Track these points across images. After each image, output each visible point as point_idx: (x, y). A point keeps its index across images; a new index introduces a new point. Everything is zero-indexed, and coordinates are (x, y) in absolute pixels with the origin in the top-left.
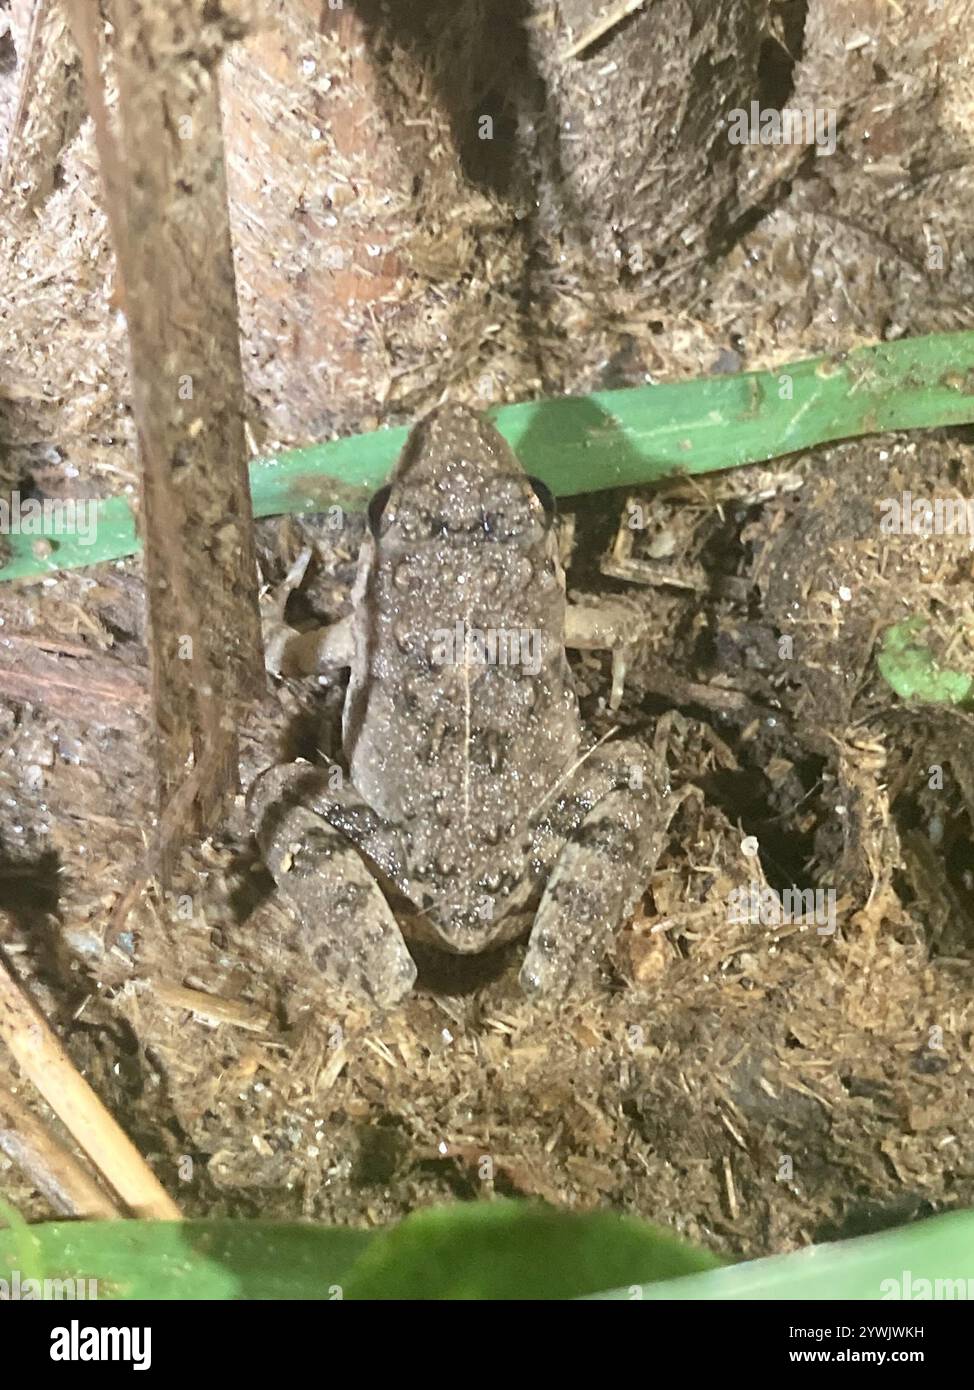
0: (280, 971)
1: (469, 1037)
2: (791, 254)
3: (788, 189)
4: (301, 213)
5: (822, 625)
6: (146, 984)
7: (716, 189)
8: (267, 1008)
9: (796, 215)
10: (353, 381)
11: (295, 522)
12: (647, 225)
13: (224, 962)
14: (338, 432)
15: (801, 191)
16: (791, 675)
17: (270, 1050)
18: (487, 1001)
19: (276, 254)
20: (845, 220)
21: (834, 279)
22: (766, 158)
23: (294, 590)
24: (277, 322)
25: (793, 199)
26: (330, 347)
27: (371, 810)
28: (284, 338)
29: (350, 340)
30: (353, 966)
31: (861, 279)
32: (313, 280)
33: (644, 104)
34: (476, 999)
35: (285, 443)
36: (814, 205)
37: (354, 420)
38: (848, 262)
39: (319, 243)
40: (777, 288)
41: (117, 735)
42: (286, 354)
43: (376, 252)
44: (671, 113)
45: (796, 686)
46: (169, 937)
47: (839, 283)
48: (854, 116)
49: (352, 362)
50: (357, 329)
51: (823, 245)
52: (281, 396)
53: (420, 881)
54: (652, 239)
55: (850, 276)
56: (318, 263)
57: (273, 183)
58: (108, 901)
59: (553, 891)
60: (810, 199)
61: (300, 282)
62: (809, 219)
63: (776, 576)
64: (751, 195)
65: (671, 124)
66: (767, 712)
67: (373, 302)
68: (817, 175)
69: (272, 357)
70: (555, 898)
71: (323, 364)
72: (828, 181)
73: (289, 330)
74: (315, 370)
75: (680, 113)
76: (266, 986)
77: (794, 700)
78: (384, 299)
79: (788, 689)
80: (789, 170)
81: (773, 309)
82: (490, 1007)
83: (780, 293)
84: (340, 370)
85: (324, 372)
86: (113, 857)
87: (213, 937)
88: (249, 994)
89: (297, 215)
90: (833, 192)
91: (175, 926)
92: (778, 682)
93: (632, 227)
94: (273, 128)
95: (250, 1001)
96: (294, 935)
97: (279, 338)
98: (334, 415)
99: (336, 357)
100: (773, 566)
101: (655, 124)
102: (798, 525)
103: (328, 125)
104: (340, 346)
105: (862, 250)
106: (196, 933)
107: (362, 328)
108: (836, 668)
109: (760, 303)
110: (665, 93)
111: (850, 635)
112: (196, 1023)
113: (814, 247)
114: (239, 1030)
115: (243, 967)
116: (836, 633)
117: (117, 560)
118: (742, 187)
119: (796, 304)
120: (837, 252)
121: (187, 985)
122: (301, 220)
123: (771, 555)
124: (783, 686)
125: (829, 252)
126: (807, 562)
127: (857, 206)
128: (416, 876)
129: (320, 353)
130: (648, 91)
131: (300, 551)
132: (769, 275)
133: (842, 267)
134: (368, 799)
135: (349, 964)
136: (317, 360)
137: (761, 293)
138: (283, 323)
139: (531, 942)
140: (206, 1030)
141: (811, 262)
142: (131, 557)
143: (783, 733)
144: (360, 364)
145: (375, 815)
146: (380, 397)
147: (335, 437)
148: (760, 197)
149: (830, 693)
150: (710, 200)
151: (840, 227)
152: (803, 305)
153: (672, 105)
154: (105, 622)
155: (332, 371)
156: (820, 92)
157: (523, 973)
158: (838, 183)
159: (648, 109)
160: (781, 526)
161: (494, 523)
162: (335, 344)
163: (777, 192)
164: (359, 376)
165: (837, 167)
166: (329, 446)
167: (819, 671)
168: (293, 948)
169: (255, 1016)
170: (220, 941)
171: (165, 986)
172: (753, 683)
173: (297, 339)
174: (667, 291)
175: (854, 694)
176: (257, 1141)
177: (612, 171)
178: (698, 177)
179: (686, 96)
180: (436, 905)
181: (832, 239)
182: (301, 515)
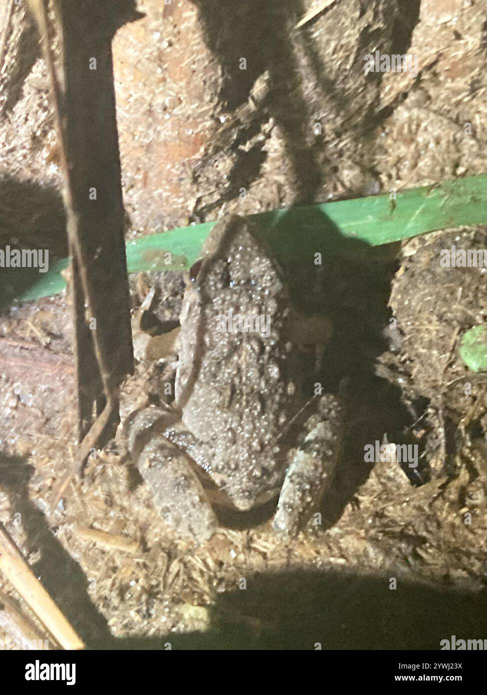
0: (142, 520)
1: (244, 553)
2: (406, 130)
3: (405, 95)
4: (150, 112)
5: (427, 329)
6: (71, 527)
7: (368, 96)
8: (135, 540)
9: (409, 109)
10: (176, 200)
11: (145, 275)
12: (332, 116)
13: (112, 514)
14: (167, 226)
15: (412, 97)
16: (410, 355)
17: (138, 564)
18: (253, 534)
19: (135, 133)
20: (435, 112)
21: (429, 143)
22: (395, 80)
23: (145, 312)
24: (135, 169)
25: (408, 101)
26: (164, 182)
27: (192, 434)
28: (140, 177)
29: (175, 179)
30: (183, 519)
31: (443, 142)
32: (155, 147)
33: (334, 53)
34: (248, 533)
35: (138, 232)
36: (419, 104)
37: (175, 220)
38: (435, 134)
39: (159, 128)
40: (399, 148)
41: (51, 391)
42: (139, 185)
43: (190, 133)
44: (347, 57)
45: (412, 361)
46: (82, 501)
47: (432, 145)
48: (442, 58)
49: (176, 190)
50: (179, 172)
51: (423, 125)
52: (136, 206)
53: (219, 473)
54: (335, 123)
55: (438, 142)
56: (158, 138)
57: (135, 96)
58: (48, 482)
59: (290, 477)
60: (417, 101)
61: (148, 148)
62: (415, 112)
63: (401, 303)
64: (386, 99)
65: (347, 64)
66: (396, 374)
67: (187, 159)
68: (422, 88)
69: (132, 186)
70: (292, 481)
71: (160, 190)
72: (426, 92)
73: (142, 172)
74: (155, 193)
75: (352, 57)
76: (135, 528)
77: (411, 368)
78: (193, 157)
79: (408, 362)
80: (407, 87)
81: (396, 159)
82: (255, 537)
83: (400, 151)
84: (169, 194)
85: (160, 195)
86: (51, 458)
87: (106, 502)
88: (125, 531)
89: (148, 113)
90: (429, 98)
91: (85, 495)
92: (403, 358)
93: (324, 117)
94: (135, 67)
95: (127, 536)
96: (148, 499)
97: (136, 177)
98: (165, 217)
99: (167, 187)
100: (399, 297)
101: (339, 63)
102: (412, 276)
103: (166, 66)
104: (169, 181)
105: (444, 127)
106: (96, 499)
107: (182, 172)
108: (435, 352)
109: (390, 156)
110: (344, 48)
111: (442, 335)
112: (97, 549)
113: (418, 126)
114: (121, 553)
115: (122, 518)
116: (434, 333)
117: (50, 297)
118: (382, 96)
119: (409, 156)
120: (430, 129)
121: (92, 527)
122: (149, 116)
123: (398, 291)
124: (405, 361)
125: (426, 129)
126: (418, 296)
127: (441, 104)
128: (216, 470)
129: (159, 185)
130: (336, 46)
131: (149, 291)
132: (395, 141)
133: (433, 136)
134: (190, 428)
135: (181, 518)
136: (157, 189)
137: (390, 150)
138: (139, 169)
139: (279, 505)
140: (103, 552)
141: (416, 134)
142: (57, 295)
143: (406, 386)
144: (180, 192)
145: (193, 436)
146: (191, 208)
147: (166, 229)
148: (391, 100)
149: (431, 365)
150: (365, 103)
151: (432, 115)
152: (413, 157)
153: (347, 54)
154: (45, 330)
155: (165, 194)
156: (424, 45)
157: (275, 522)
158: (432, 92)
159: (335, 56)
160: (403, 275)
161: (257, 280)
162: (167, 180)
163: (400, 98)
164: (179, 197)
165: (432, 84)
166: (163, 234)
167: (425, 355)
168: (149, 506)
169: (130, 544)
170: (109, 504)
171: (81, 529)
172: (390, 359)
173: (145, 178)
174: (341, 150)
175: (445, 366)
176: (132, 613)
177: (315, 88)
178: (360, 90)
179: (355, 49)
180: (228, 486)
181: (428, 121)
182: (149, 272)
